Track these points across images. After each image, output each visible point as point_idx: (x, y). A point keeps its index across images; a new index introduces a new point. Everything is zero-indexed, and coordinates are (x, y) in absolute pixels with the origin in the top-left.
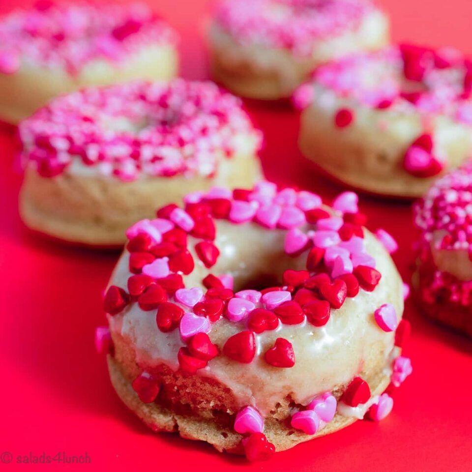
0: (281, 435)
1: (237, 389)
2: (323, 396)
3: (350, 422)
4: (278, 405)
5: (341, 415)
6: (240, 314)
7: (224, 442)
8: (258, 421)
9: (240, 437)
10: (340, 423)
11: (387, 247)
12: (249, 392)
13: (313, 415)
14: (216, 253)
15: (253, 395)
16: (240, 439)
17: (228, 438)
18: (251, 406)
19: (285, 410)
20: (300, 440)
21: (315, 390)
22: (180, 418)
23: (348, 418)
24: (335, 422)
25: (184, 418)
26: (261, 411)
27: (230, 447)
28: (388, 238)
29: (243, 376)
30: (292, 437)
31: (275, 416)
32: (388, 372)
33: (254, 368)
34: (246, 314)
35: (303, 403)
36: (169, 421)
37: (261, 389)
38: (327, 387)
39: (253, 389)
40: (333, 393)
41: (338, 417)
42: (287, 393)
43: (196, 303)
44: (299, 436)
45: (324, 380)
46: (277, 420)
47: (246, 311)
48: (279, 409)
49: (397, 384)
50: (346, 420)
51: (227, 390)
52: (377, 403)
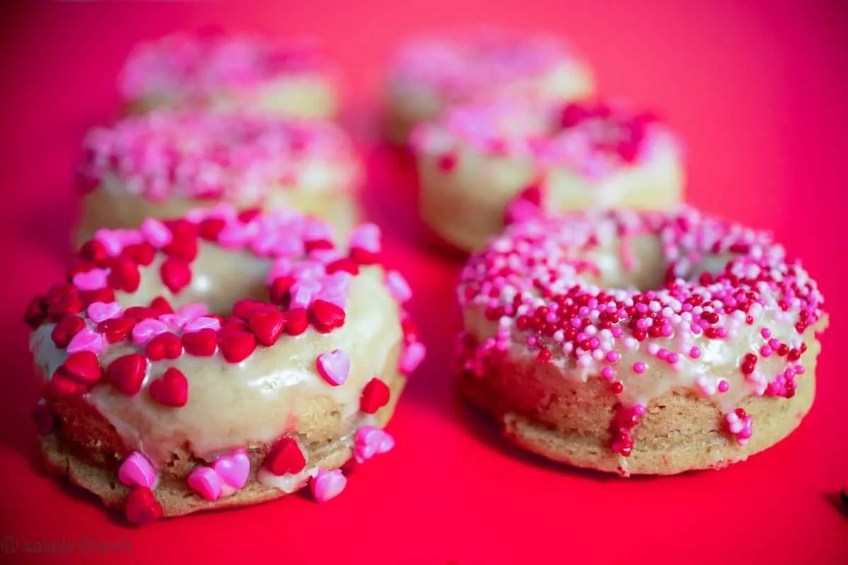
0: (177, 495)
1: (122, 427)
2: (231, 452)
3: (271, 493)
4: (175, 457)
5: (260, 483)
6: (144, 335)
7: (109, 494)
8: (143, 472)
9: (128, 490)
10: (256, 492)
11: (395, 293)
12: (136, 434)
13: (210, 476)
14: (186, 279)
15: (141, 437)
16: (127, 493)
17: (115, 490)
18: (140, 452)
19: (184, 464)
20: (199, 505)
21: (220, 443)
22: (73, 459)
23: (268, 488)
24: (250, 490)
25: (78, 459)
26: (152, 461)
27: (116, 502)
28: (398, 282)
29: (126, 411)
30: (190, 500)
31: (172, 470)
32: (347, 442)
33: (139, 403)
34: (152, 337)
35: (207, 458)
36: (62, 461)
37: (148, 430)
38: (239, 441)
39: (138, 428)
40: (249, 452)
41: (256, 485)
42: (182, 441)
43: (105, 319)
44: (198, 501)
45: (232, 433)
46: (176, 476)
47: (152, 334)
48: (176, 462)
49: (360, 461)
50: (266, 490)
51: (112, 428)
52: (314, 476)
